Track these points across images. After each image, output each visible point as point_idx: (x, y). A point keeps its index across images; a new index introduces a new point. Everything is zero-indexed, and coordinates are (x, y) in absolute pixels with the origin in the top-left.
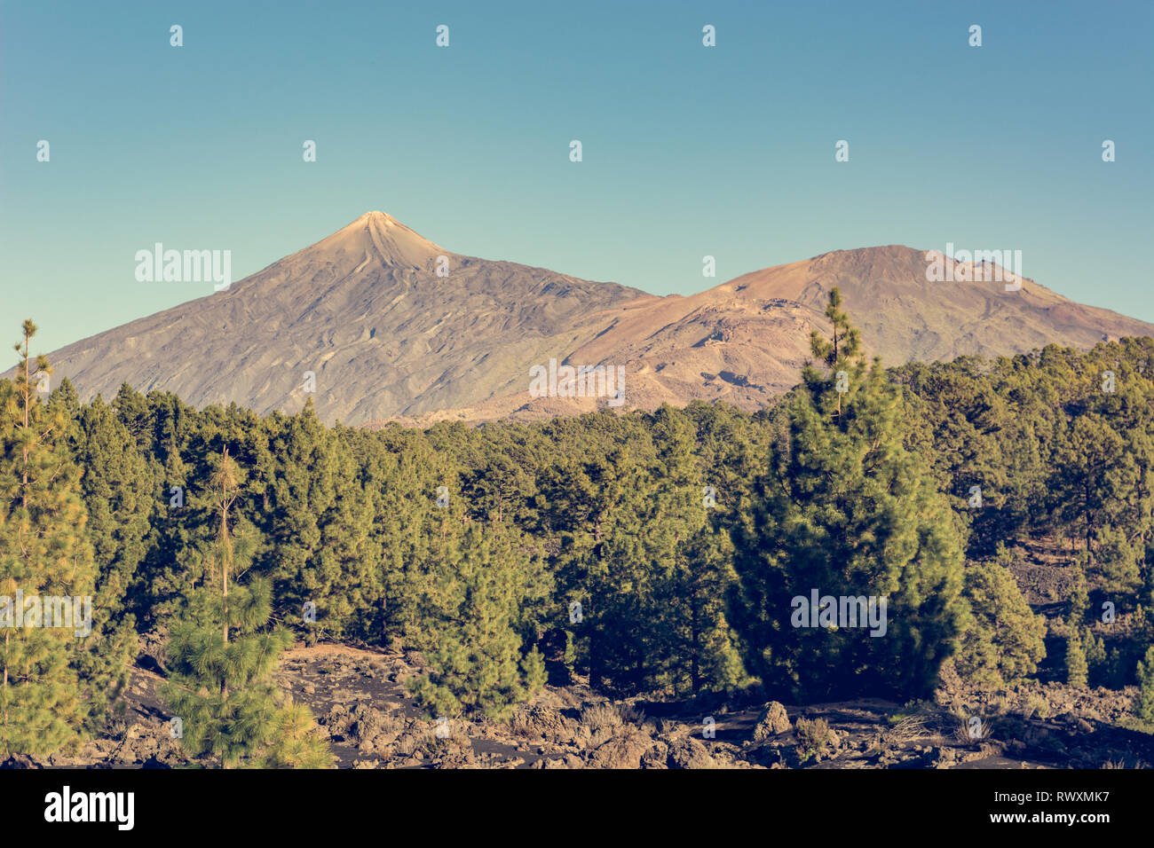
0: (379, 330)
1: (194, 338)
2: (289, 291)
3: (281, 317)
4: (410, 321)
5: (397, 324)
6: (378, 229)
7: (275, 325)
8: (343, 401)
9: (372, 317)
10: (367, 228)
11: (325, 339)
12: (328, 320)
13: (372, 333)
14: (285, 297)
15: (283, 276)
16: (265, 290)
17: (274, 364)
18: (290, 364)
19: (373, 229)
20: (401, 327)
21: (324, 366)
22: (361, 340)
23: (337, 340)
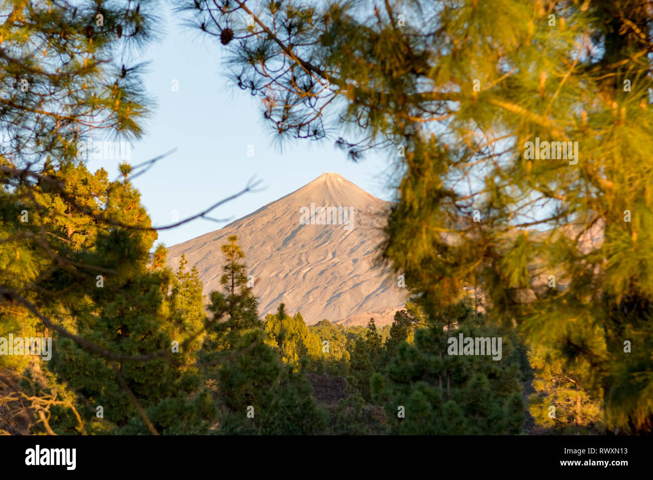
0: (338, 253)
1: (216, 258)
2: (275, 225)
3: (272, 244)
4: (358, 247)
5: (349, 248)
6: (332, 184)
7: (268, 248)
8: (319, 300)
9: (332, 245)
10: (325, 183)
11: (303, 259)
12: (303, 246)
13: (334, 255)
14: (273, 230)
15: (271, 216)
16: (259, 225)
17: (272, 275)
18: (282, 275)
19: (329, 184)
20: (352, 251)
21: (304, 277)
22: (327, 259)
23: (312, 259)
